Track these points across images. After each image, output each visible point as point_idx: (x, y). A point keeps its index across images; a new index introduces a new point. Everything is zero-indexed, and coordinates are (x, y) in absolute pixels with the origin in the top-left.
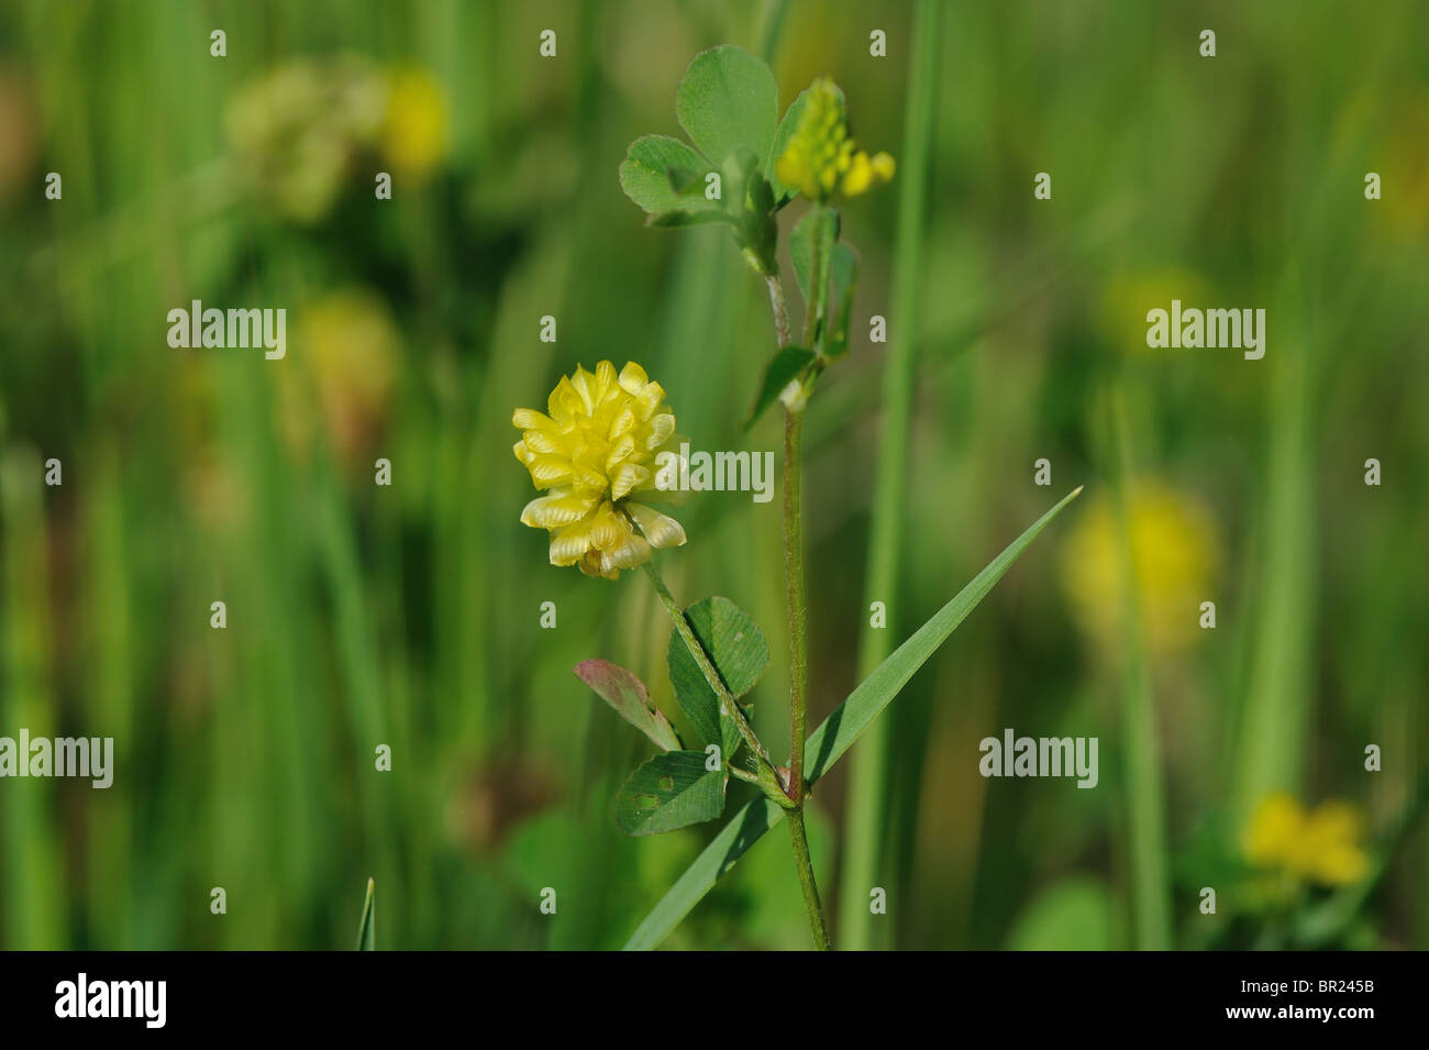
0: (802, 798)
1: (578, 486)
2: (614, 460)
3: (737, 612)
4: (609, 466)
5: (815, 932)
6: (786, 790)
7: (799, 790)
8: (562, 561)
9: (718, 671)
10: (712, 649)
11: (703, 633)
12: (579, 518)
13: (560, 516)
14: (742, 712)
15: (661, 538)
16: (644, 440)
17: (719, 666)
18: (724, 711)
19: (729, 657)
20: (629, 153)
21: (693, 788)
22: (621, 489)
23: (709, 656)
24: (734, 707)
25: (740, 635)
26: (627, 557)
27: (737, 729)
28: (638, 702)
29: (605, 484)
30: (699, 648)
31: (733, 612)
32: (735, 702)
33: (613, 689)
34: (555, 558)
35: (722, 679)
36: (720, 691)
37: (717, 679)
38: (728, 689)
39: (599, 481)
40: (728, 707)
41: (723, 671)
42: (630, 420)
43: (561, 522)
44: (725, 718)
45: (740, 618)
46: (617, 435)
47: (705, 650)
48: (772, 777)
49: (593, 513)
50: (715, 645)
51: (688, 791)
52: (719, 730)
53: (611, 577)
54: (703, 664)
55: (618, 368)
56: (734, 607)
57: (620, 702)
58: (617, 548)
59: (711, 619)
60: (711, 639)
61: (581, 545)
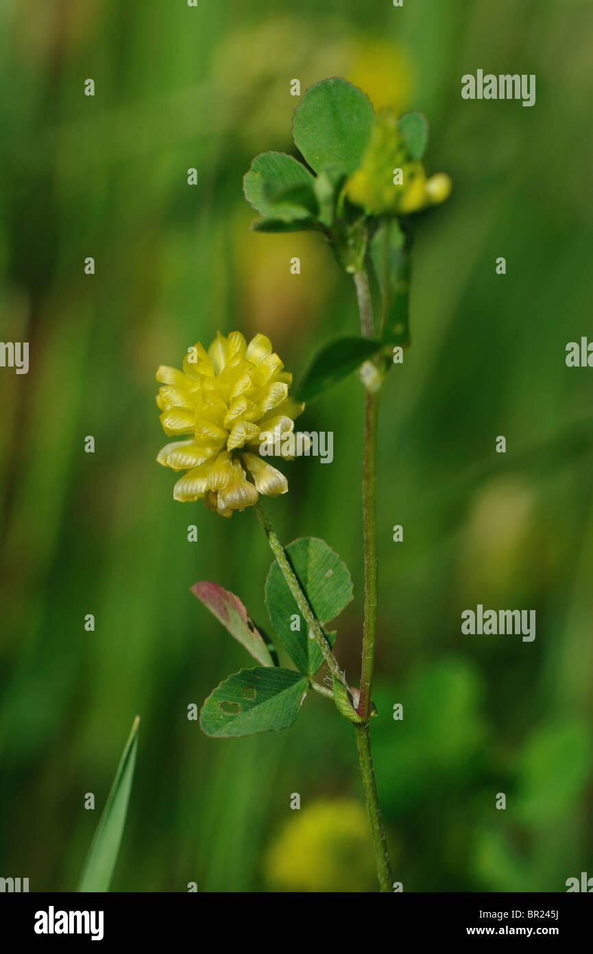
0: (369, 715)
1: (200, 437)
2: (231, 416)
3: (329, 552)
4: (226, 422)
5: (373, 828)
6: (356, 707)
7: (366, 709)
8: (184, 498)
9: (308, 601)
10: (306, 580)
11: (299, 567)
12: (199, 463)
13: (184, 459)
14: (326, 638)
15: (267, 486)
16: (259, 403)
17: (310, 598)
18: (311, 636)
19: (320, 590)
20: (253, 165)
21: (275, 699)
22: (234, 442)
23: (302, 588)
24: (319, 632)
25: (330, 572)
26: (235, 500)
27: (321, 652)
28: (240, 620)
29: (224, 436)
30: (295, 580)
31: (327, 551)
32: (321, 628)
33: (222, 609)
34: (178, 494)
35: (311, 608)
36: (309, 619)
37: (307, 608)
38: (315, 617)
39: (217, 433)
40: (315, 632)
41: (313, 603)
42: (248, 383)
43: (184, 465)
44: (312, 640)
45: (331, 557)
46: (236, 396)
47: (300, 583)
48: (345, 695)
49: (212, 460)
50: (310, 579)
51: (269, 701)
52: (306, 651)
53: (225, 515)
54: (297, 594)
55: (248, 338)
56: (327, 547)
57: (227, 619)
58: (229, 491)
59: (307, 555)
60: (307, 573)
61: (200, 486)
